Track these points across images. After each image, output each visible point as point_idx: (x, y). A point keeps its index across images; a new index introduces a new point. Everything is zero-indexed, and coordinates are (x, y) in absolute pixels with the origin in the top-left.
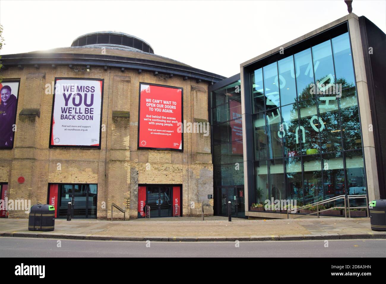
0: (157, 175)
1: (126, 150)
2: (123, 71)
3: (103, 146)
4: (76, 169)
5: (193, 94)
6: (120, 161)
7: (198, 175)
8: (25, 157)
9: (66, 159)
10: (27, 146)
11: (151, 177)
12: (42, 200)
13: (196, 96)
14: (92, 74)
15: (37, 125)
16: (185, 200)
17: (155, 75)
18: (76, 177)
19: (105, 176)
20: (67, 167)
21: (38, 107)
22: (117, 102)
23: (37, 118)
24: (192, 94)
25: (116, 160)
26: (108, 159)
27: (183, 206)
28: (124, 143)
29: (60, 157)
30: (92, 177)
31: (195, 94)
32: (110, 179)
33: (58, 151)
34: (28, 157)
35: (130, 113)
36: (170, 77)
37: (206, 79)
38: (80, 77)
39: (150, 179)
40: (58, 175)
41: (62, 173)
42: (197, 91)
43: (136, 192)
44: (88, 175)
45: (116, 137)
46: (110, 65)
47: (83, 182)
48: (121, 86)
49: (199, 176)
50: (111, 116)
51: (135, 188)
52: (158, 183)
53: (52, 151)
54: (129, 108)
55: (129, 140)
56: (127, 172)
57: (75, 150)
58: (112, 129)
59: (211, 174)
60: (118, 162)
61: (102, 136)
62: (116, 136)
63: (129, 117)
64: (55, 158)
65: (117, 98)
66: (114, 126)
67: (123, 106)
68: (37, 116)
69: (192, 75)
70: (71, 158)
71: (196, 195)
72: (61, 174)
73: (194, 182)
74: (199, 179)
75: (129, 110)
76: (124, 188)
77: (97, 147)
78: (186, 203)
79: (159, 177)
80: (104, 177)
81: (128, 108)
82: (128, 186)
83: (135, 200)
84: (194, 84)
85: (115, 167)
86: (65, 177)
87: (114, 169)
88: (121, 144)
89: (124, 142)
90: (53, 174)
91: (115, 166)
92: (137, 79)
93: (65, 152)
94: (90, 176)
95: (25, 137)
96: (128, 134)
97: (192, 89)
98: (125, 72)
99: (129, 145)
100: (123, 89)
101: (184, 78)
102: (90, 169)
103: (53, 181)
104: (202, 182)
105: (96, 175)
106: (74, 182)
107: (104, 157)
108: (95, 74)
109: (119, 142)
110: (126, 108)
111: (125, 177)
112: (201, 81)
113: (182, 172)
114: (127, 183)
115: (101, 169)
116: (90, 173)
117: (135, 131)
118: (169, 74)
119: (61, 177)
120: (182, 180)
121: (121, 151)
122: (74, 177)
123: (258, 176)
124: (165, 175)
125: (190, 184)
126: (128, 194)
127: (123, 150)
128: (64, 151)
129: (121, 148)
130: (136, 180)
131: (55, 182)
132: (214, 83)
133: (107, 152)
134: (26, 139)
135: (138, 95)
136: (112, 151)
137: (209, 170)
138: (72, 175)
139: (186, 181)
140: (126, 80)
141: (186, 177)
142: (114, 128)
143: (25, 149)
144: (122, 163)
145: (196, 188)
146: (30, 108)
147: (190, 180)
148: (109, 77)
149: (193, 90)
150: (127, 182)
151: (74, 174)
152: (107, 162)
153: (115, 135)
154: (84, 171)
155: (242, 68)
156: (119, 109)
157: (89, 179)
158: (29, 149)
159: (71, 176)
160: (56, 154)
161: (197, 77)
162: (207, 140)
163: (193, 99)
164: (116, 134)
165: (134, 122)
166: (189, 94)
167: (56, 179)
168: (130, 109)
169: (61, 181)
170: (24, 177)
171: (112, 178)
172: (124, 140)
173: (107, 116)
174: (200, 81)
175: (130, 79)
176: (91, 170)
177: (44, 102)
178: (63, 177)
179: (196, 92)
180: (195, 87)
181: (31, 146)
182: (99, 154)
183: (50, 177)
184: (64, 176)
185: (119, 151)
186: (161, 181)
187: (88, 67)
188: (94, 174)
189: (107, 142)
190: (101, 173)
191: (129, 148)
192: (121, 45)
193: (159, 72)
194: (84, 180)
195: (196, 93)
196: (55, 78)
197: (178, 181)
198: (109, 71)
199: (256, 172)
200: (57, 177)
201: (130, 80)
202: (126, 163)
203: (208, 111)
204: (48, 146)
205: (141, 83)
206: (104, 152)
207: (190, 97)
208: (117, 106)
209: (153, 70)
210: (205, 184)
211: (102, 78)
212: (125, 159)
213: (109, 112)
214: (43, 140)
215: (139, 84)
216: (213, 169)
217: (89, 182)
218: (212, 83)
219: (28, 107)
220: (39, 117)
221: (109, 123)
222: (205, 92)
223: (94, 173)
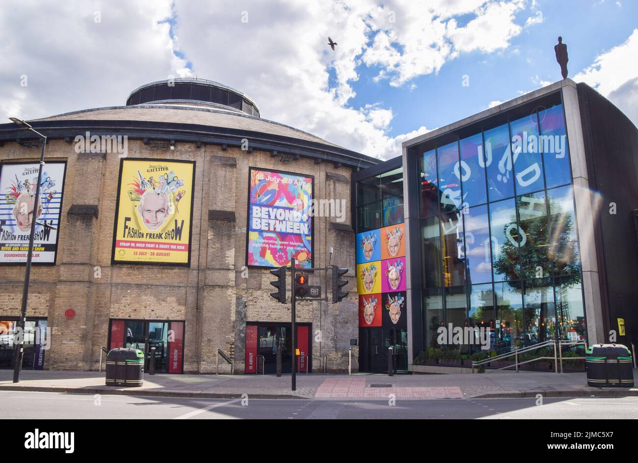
0: (274, 309)
1: (229, 269)
2: (224, 150)
3: (194, 263)
4: (152, 297)
5: (329, 185)
6: (222, 287)
7: (336, 310)
8: (75, 279)
9: (136, 283)
10: (79, 263)
11: (265, 312)
12: (99, 344)
13: (335, 189)
14: (178, 153)
15: (94, 230)
16: (316, 347)
17: (273, 156)
18: (153, 311)
19: (197, 309)
20: (139, 295)
21: (96, 203)
22: (215, 197)
23: (94, 219)
24: (327, 186)
25: (214, 284)
26: (201, 283)
27: (313, 356)
28: (227, 260)
29: (129, 280)
30: (176, 311)
31: (332, 186)
32: (206, 314)
33: (125, 270)
34: (81, 279)
35: (236, 214)
36: (295, 159)
37: (349, 163)
38: (158, 158)
39: (264, 315)
40: (125, 306)
41: (131, 303)
42: (336, 182)
43: (243, 333)
44: (171, 308)
45: (215, 250)
46: (205, 140)
47: (163, 317)
48: (221, 172)
49: (338, 310)
50: (206, 217)
51: (241, 329)
52: (276, 321)
53: (115, 271)
54: (234, 206)
55: (233, 255)
56: (231, 303)
57: (151, 270)
58: (209, 238)
59: (355, 307)
60: (217, 289)
61: (192, 248)
62: (214, 248)
63: (234, 220)
64: (119, 281)
65: (216, 190)
66: (212, 234)
67: (224, 202)
68: (94, 217)
69: (329, 157)
70: (144, 281)
71: (333, 339)
72: (129, 305)
73: (330, 319)
74: (337, 315)
75: (234, 209)
76: (226, 328)
77: (187, 265)
78: (316, 352)
79: (277, 312)
80: (195, 310)
81: (232, 206)
82: (231, 325)
83: (240, 346)
84: (331, 170)
85: (212, 296)
86: (135, 310)
87: (211, 298)
88: (222, 261)
89: (227, 258)
90: (117, 305)
91: (212, 295)
92: (246, 162)
93: (136, 272)
94: (173, 309)
95: (77, 248)
96: (233, 246)
97: (328, 177)
98: (228, 151)
99: (233, 262)
100: (225, 176)
101: (317, 161)
102: (174, 299)
103: (117, 316)
104: (342, 320)
105: (183, 308)
106: (150, 317)
107: (196, 280)
108: (182, 153)
109: (218, 258)
110: (229, 207)
111: (228, 310)
113: (312, 304)
114: (230, 320)
115: (191, 299)
116: (174, 304)
117: (242, 242)
118: (294, 155)
119: (129, 310)
120: (311, 317)
121: (222, 272)
122: (149, 310)
123: (427, 311)
124: (287, 309)
125: (323, 323)
126: (232, 336)
127: (225, 269)
128: (134, 270)
129: (222, 267)
130: (243, 316)
131: (120, 317)
132: (361, 168)
133: (200, 273)
134: (77, 251)
135: (247, 187)
136: (208, 272)
137: (352, 301)
138: (146, 307)
139: (318, 319)
140: (229, 163)
141: (318, 313)
142: (212, 237)
143: (76, 268)
144: (224, 289)
145: (333, 329)
146: (83, 204)
147: (323, 317)
148: (202, 157)
149: (329, 179)
150: (231, 318)
151: (150, 305)
152: (200, 288)
153: (214, 246)
154: (164, 301)
155: (405, 149)
156: (218, 207)
157: (172, 313)
158: (82, 267)
159: (145, 309)
160: (122, 275)
161: (335, 159)
162: (350, 256)
163: (330, 194)
164: (214, 245)
165: (240, 228)
166: (323, 185)
167: (122, 313)
168: (235, 208)
169: (130, 316)
170: (75, 309)
171: (208, 311)
172: (227, 255)
173: (200, 217)
174: (340, 165)
175: (235, 161)
176: (175, 300)
177: (104, 195)
178: (132, 310)
179: (334, 183)
180: (332, 174)
181: (86, 262)
182: (186, 275)
183: (112, 310)
184: (135, 309)
185: (219, 271)
186: (280, 318)
187: (173, 142)
188: (180, 306)
189: (200, 258)
190: (191, 304)
191: (233, 266)
192: (209, 101)
193: (279, 152)
194: (164, 315)
195: (334, 185)
197: (305, 318)
198: (203, 150)
199: (425, 305)
200: (123, 310)
201: (235, 163)
202: (230, 290)
203: (351, 211)
204: (110, 262)
205: (250, 168)
206: (195, 272)
207: (324, 190)
208: (215, 204)
209: (269, 148)
210: (347, 323)
211: (193, 160)
212: (228, 284)
213: (203, 212)
214: (103, 253)
215: (248, 169)
216: (358, 300)
217: (172, 317)
218: (358, 169)
219: (80, 202)
220: (97, 218)
221: (203, 228)
222: (347, 183)
223: (179, 305)
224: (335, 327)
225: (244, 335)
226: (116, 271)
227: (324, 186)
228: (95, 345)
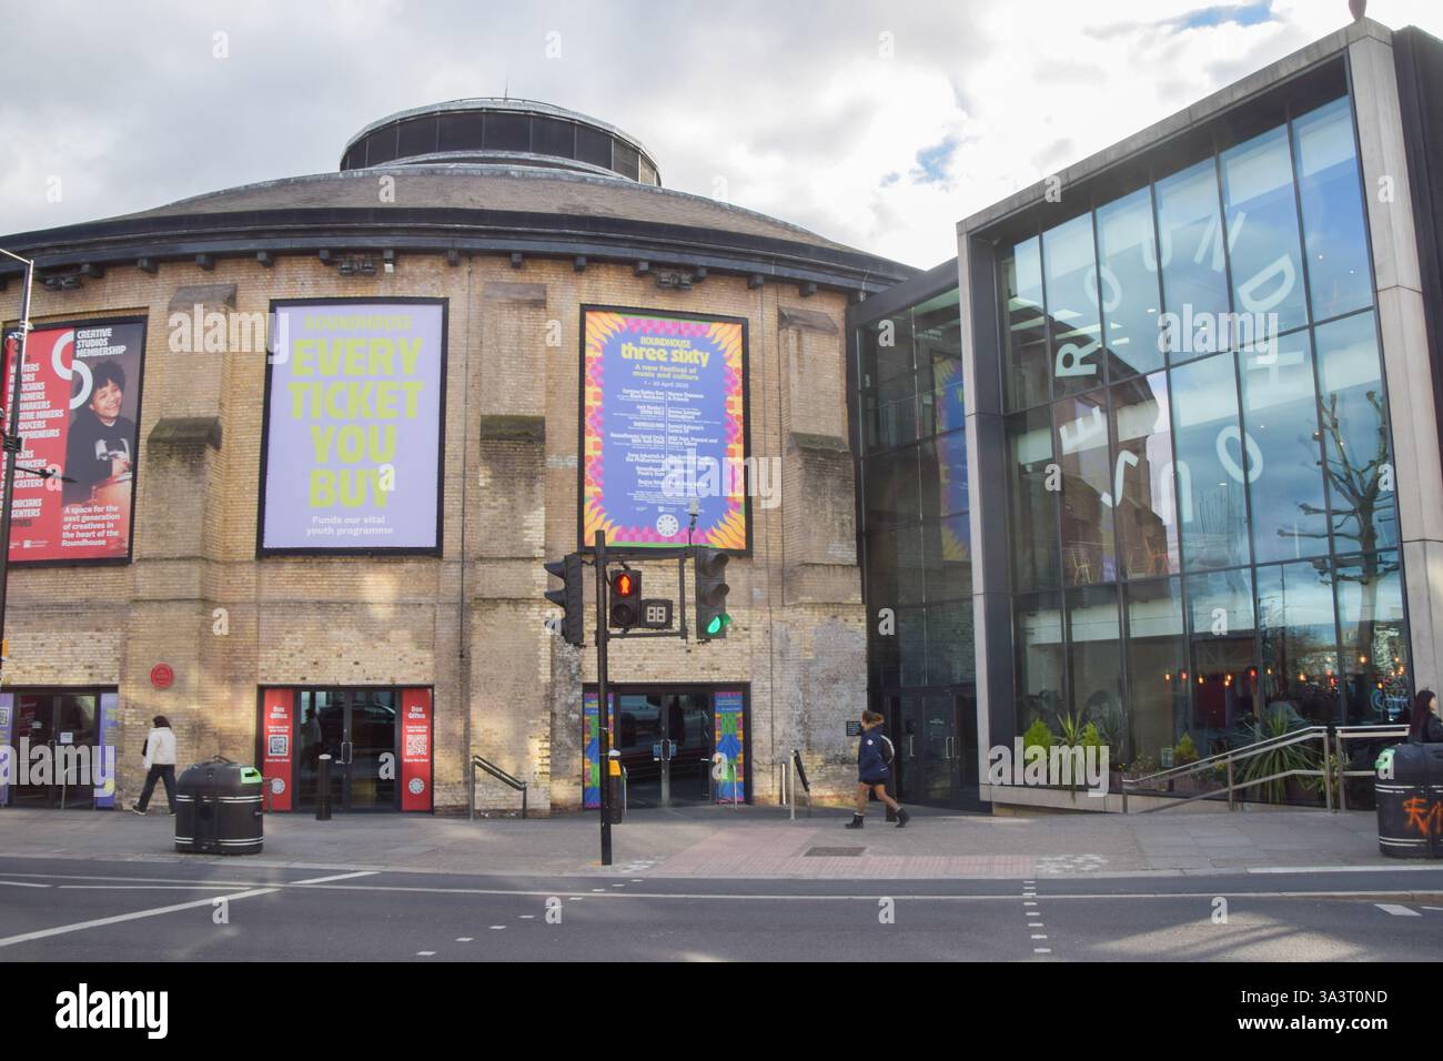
0: (652, 651)
1: (535, 559)
2: (516, 266)
3: (451, 546)
4: (355, 632)
5: (786, 340)
6: (514, 602)
7: (806, 649)
8: (171, 595)
9: (317, 598)
10: (178, 555)
11: (629, 659)
12: (237, 746)
13: (799, 348)
14: (405, 281)
15: (211, 476)
16: (761, 741)
17: (640, 275)
18: (357, 663)
19: (462, 656)
20: (324, 628)
21: (214, 413)
22: (497, 383)
23: (210, 452)
24: (782, 342)
25: (495, 597)
26: (468, 594)
27: (754, 765)
28: (526, 536)
29: (299, 592)
30: (412, 663)
31: (793, 343)
32: (476, 669)
33: (289, 568)
34: (184, 594)
35: (546, 423)
36: (697, 280)
37: (837, 281)
38: (358, 295)
39: (627, 666)
40: (291, 655)
41: (305, 647)
42: (803, 330)
43: (575, 712)
44: (399, 656)
45: (496, 512)
46: (467, 244)
47: (381, 679)
48: (510, 322)
49: (810, 650)
50: (475, 433)
51: (571, 701)
52: (657, 681)
53: (266, 571)
54: (543, 404)
55: (543, 524)
56: (539, 641)
57: (351, 566)
58: (482, 484)
59: (857, 642)
60: (504, 607)
61: (446, 510)
62: (494, 508)
63: (542, 439)
64: (277, 596)
65: (498, 367)
66: (489, 473)
67: (516, 397)
68: (208, 445)
69: (781, 268)
70: (337, 595)
71: (801, 722)
72: (301, 651)
73: (793, 673)
74: (810, 663)
75: (544, 411)
76: (528, 701)
77: (435, 553)
78: (763, 754)
79: (660, 659)
80: (458, 659)
81: (538, 404)
82: (542, 693)
83: (569, 743)
84: (791, 302)
85: (492, 625)
86: (315, 663)
87: (490, 629)
88: (515, 540)
89: (526, 532)
90: (272, 653)
91: (493, 622)
92: (572, 291)
93: (315, 573)
94: (405, 659)
95: (171, 521)
96: (540, 501)
97: (784, 320)
98: (525, 268)
99: (543, 540)
100: (520, 332)
101: (750, 281)
102: (406, 634)
103: (275, 678)
104: (823, 676)
105: (428, 655)
106: (350, 679)
107: (457, 586)
108: (414, 281)
109: (505, 532)
110: (531, 404)
111: (532, 658)
112: (815, 290)
113: (749, 636)
114: (538, 681)
115: (447, 631)
116: (408, 647)
117: (567, 490)
118: (692, 269)
119: (301, 662)
120: (747, 669)
121: (515, 565)
122: (347, 661)
123: (1028, 649)
124: (684, 650)
125: (777, 684)
126: (543, 721)
127: (523, 559)
128: (311, 568)
129: (516, 553)
130: (574, 672)
131: (282, 681)
132: (869, 294)
133: (465, 571)
134: (173, 528)
135: (578, 353)
136: (481, 567)
137: (850, 628)
138: (340, 656)
139: (764, 672)
140: (528, 298)
141: (765, 658)
142: (489, 480)
143: (171, 568)
144: (521, 608)
145: (800, 697)
146: (185, 416)
147: (778, 667)
148: (464, 288)
149: (785, 324)
150: (540, 677)
151: (349, 650)
152: (468, 606)
153: (493, 504)
154: (382, 639)
155: (964, 237)
156: (503, 408)
157: (401, 667)
158: (184, 566)
159: (338, 659)
160: (286, 581)
161: (799, 274)
162: (841, 514)
163: (787, 360)
164: (494, 500)
165: (563, 455)
166: (771, 341)
167: (286, 671)
168: (546, 407)
169: (304, 679)
170: (172, 666)
171: (484, 662)
172: (525, 524)
173: (462, 435)
174: (813, 288)
175: (545, 293)
176: (410, 636)
177: (234, 393)
178: (308, 662)
179: (799, 332)
180: (792, 313)
181: (192, 553)
182: (434, 575)
183: (262, 665)
184: (314, 660)
185: (508, 563)
186: (668, 673)
187: (390, 255)
188: (421, 651)
189: (466, 533)
190: (445, 644)
191: (543, 551)
192: (528, 151)
193: (653, 264)
194: (384, 673)
195: (799, 339)
196: (271, 300)
197: (732, 672)
198: (465, 269)
199: (1022, 633)
200: (287, 663)
201: (542, 298)
202: (536, 609)
203: (847, 402)
204: (253, 552)
205: (585, 308)
206: (455, 569)
207: (775, 352)
208: (496, 399)
209: (629, 255)
210: (836, 681)
211: (442, 296)
212: (529, 593)
213: (471, 421)
214: (236, 530)
215: (578, 310)
216: (864, 624)
217: (404, 678)
218: (862, 297)
219: (179, 412)
220: (217, 447)
221: (470, 462)
222: (832, 331)
223: (419, 647)
224: (805, 690)
225: (577, 716)
226: (269, 571)
227: (775, 342)
228: (226, 749)
